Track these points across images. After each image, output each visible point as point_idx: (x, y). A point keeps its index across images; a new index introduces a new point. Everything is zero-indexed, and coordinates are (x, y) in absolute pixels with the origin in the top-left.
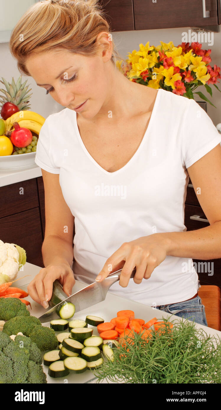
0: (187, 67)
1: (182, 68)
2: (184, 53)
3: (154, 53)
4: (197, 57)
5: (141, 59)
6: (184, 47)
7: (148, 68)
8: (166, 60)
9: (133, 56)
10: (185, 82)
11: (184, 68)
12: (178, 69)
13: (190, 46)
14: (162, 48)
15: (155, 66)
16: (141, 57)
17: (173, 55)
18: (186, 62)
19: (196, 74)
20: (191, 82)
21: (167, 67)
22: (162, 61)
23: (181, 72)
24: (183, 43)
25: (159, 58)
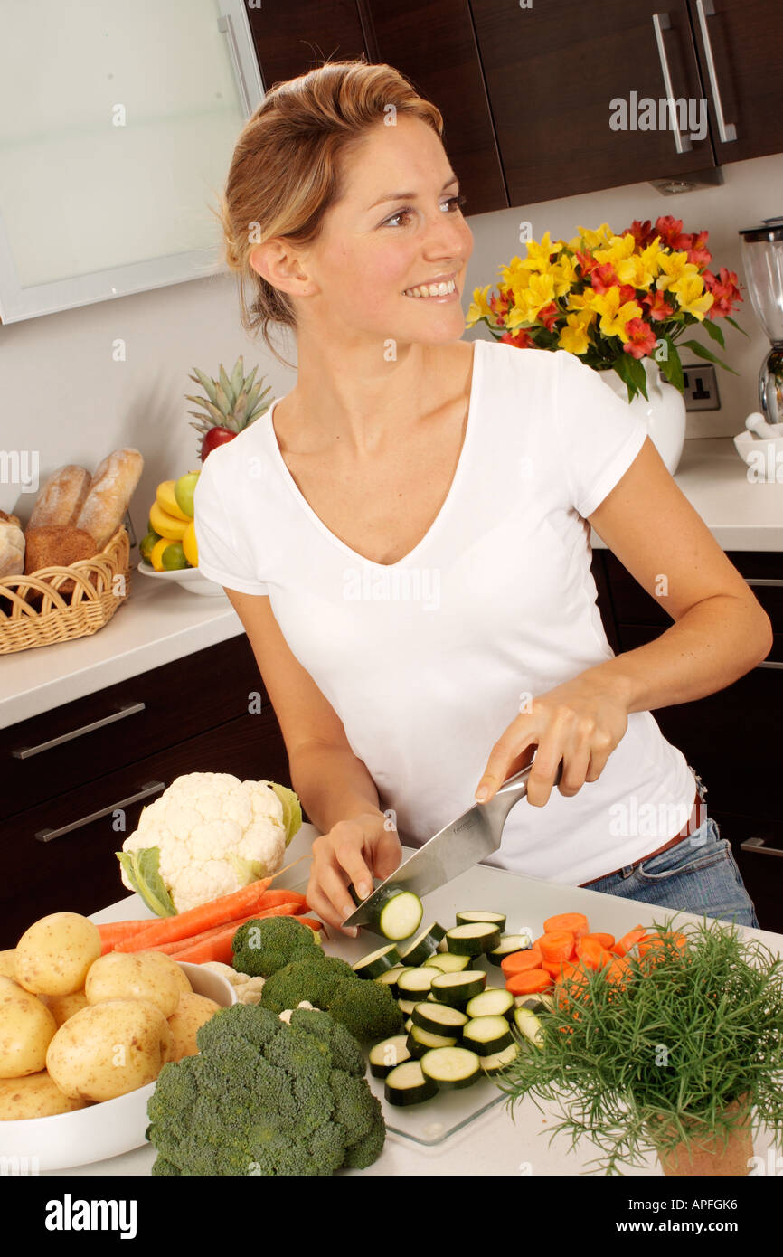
0: (652, 281)
1: (641, 287)
2: (641, 248)
3: (564, 258)
4: (674, 254)
5: (534, 277)
6: (639, 234)
7: (553, 297)
8: (597, 273)
9: (513, 273)
10: (653, 320)
11: (645, 286)
12: (629, 291)
13: (654, 229)
14: (582, 243)
15: (573, 291)
16: (533, 272)
17: (613, 258)
18: (648, 271)
19: (677, 298)
20: (667, 319)
21: (603, 290)
22: (587, 275)
23: (640, 296)
24: (635, 224)
25: (578, 269)
